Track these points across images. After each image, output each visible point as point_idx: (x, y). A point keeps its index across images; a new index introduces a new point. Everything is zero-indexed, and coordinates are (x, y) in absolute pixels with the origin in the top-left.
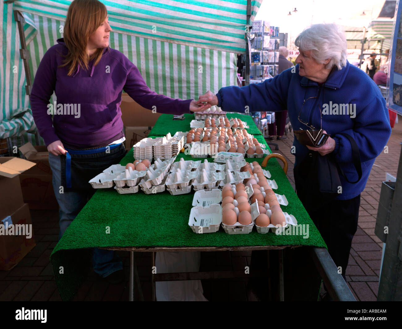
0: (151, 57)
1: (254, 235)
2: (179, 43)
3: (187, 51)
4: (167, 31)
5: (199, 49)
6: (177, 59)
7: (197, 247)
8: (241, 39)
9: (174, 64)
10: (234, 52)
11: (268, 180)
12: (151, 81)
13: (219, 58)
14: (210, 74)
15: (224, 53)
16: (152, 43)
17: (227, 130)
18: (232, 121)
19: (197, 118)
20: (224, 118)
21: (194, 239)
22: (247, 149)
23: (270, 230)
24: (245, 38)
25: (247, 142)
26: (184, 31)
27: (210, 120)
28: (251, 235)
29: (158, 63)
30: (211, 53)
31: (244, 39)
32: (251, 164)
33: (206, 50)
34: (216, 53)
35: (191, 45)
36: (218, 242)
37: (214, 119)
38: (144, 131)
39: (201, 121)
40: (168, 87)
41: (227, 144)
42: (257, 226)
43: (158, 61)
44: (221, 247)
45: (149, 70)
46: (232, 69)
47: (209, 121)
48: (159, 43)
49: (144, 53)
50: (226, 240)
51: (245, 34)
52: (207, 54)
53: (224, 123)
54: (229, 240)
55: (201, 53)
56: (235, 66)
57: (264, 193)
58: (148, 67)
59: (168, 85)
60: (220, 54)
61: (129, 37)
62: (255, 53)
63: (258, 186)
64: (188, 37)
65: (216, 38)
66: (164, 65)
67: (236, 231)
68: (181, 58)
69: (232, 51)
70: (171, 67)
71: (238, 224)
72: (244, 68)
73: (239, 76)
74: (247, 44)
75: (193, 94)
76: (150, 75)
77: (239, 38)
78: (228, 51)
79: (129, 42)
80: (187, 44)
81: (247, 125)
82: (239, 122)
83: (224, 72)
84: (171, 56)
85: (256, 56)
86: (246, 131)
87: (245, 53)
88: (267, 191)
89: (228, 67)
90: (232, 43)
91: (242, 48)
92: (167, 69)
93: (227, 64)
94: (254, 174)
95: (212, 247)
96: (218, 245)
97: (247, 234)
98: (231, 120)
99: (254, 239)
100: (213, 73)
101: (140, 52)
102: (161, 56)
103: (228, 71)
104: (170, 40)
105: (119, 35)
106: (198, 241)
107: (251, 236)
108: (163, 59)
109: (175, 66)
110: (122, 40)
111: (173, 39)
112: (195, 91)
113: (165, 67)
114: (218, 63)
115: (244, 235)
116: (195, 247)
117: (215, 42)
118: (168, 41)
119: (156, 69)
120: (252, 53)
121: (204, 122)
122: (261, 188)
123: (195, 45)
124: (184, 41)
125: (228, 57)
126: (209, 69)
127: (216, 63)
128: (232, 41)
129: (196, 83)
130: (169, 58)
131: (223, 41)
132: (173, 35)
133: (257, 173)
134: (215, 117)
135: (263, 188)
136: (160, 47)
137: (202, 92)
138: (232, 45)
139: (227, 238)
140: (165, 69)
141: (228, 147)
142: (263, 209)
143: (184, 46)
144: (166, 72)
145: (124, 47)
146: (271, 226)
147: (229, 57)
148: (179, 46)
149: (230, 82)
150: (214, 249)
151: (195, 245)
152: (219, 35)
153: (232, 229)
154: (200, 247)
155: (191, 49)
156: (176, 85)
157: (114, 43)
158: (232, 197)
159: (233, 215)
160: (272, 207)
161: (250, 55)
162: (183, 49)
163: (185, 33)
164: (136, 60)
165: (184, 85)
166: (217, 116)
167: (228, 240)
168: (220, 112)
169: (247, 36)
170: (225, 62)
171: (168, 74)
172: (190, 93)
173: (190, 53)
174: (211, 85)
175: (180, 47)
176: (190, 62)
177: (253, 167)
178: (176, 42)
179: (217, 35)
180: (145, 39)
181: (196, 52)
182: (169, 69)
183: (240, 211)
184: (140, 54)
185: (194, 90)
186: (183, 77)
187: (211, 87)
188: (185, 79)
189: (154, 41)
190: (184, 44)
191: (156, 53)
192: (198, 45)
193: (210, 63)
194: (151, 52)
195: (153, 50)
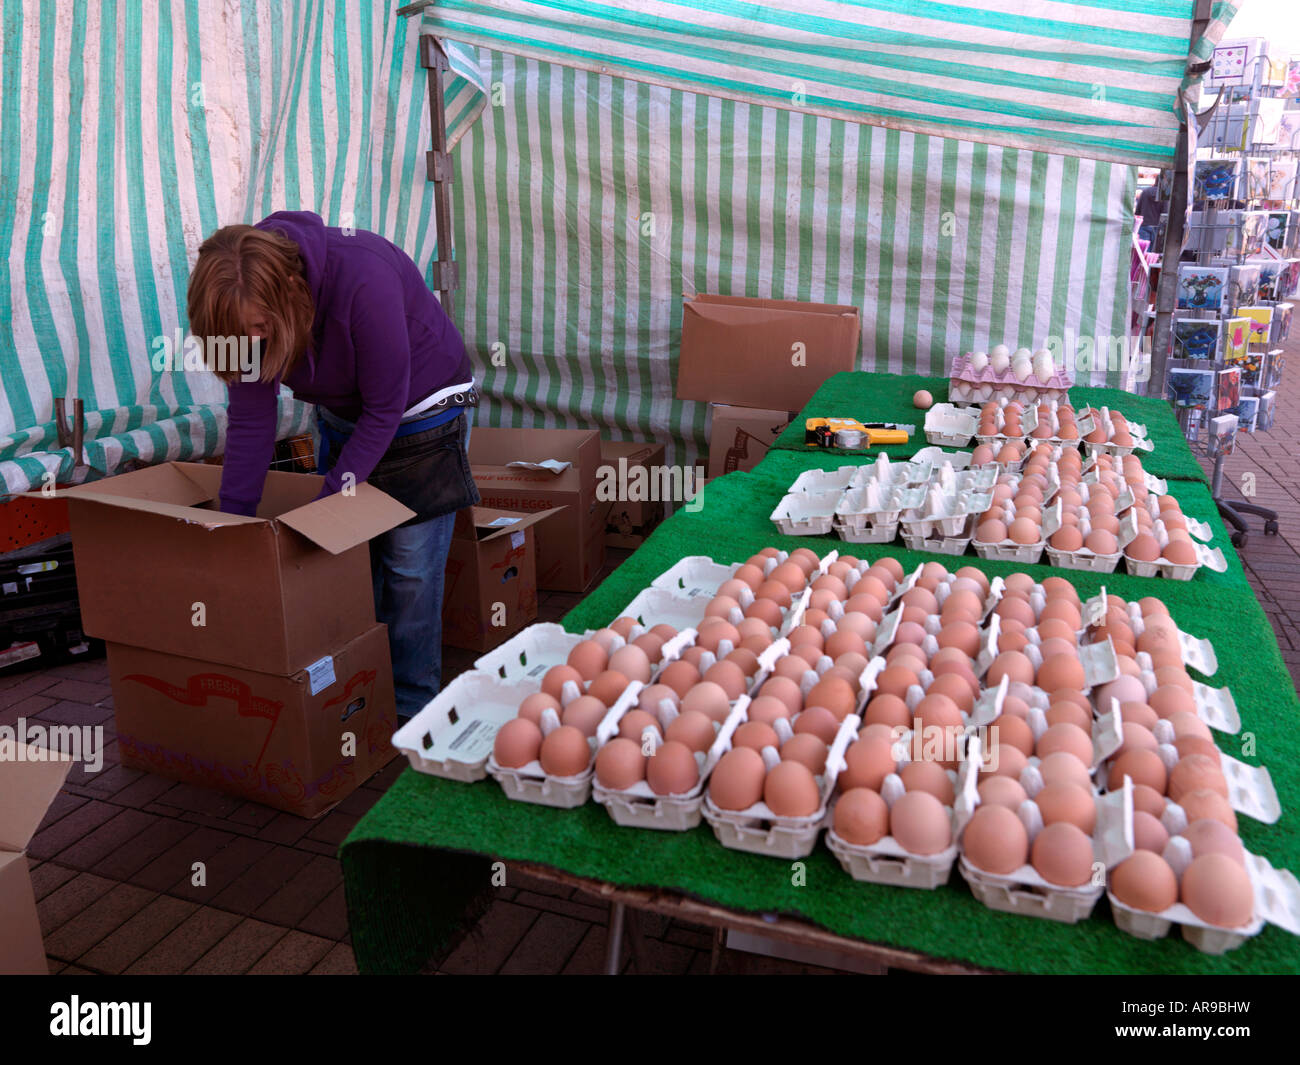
0: (822, 180)
1: (1097, 937)
2: (921, 129)
3: (951, 159)
4: (882, 88)
5: (995, 152)
6: (910, 185)
7: (844, 936)
8: (1161, 112)
9: (899, 203)
10: (1128, 160)
11: (1197, 685)
12: (814, 260)
13: (1065, 181)
14: (1028, 239)
15: (1088, 165)
16: (829, 130)
17: (1058, 452)
18: (1087, 417)
19: (955, 395)
20: (1055, 405)
21: (838, 899)
22: (1128, 539)
23: (1176, 929)
24: (1176, 107)
25: (1133, 510)
26: (941, 87)
27: (1001, 411)
28: (1081, 932)
29: (844, 197)
30: (1040, 164)
31: (1172, 110)
32: (1135, 606)
33: (1020, 152)
34: (1055, 167)
35: (962, 135)
36: (934, 937)
37: (1017, 406)
38: (774, 427)
39: (969, 408)
40: (872, 282)
41: (1050, 509)
42: (1113, 899)
43: (845, 191)
44: (940, 961)
45: (810, 219)
46: (1112, 222)
47: (997, 412)
48: (852, 132)
49: (800, 164)
50: (969, 931)
51: (1176, 94)
52: (1024, 166)
53: (1052, 422)
54: (981, 936)
55: (999, 165)
56: (1128, 213)
57: (1171, 750)
58: (811, 210)
59: (872, 272)
60: (1071, 166)
61: (756, 112)
62: (1214, 163)
63: (1151, 713)
64: (955, 109)
65: (1058, 108)
66: (862, 204)
67: (1015, 902)
68: (925, 179)
69: (1118, 158)
70: (889, 212)
71: (1029, 876)
72: (1162, 220)
73: (1143, 248)
74: (1184, 129)
75: (956, 308)
76: (814, 238)
77: (1153, 106)
78: (1103, 155)
79: (755, 128)
80: (949, 133)
81: (1145, 439)
82: (1114, 423)
83: (1082, 234)
84: (891, 176)
85: (1215, 177)
86: (1136, 462)
87: (1172, 164)
88: (1185, 743)
89: (1100, 214)
90: (1121, 128)
91: (1163, 144)
92: (874, 218)
93: (1095, 203)
94: (1141, 654)
95: (906, 949)
96: (929, 947)
97: (1065, 925)
98: (1083, 412)
99: (1092, 953)
100: (1040, 235)
101: (786, 160)
102: (855, 177)
103: (1099, 228)
104: (888, 118)
105: (724, 106)
106: (854, 913)
107: (1082, 939)
108: (863, 184)
109: (903, 208)
110: (731, 121)
111: (901, 116)
112: (965, 298)
113: (867, 211)
114: (1063, 199)
115: (1052, 926)
116: (834, 933)
117: (1053, 122)
118: (883, 123)
119: (834, 218)
120: (1199, 164)
121: (978, 412)
122: (1161, 726)
123: (977, 136)
124: (940, 122)
125: (1101, 181)
126: (1027, 220)
127: (1052, 201)
128: (1120, 119)
129: (972, 269)
130: (882, 183)
131: (1089, 121)
132: (901, 99)
133: (1153, 653)
134: (1024, 398)
135: (1167, 725)
136: (857, 143)
137: (990, 301)
138: (1122, 134)
139: (974, 925)
140: (866, 220)
141: (1050, 523)
142: (1156, 827)
143: (941, 141)
144: (869, 229)
145: (736, 145)
146: (1181, 914)
147: (1108, 180)
148: (921, 140)
149: (1099, 271)
150: (910, 961)
151: (837, 925)
152: (1075, 99)
153: (1002, 890)
154: (853, 938)
155: (966, 149)
156: (900, 273)
157: (706, 130)
158: (1020, 749)
159: (1012, 833)
160: (1197, 828)
161: (1191, 168)
162: (936, 150)
163: (944, 91)
164: (773, 187)
165: (928, 275)
166: (1033, 394)
167: (975, 934)
168: (1045, 380)
169: (1186, 101)
170: (1090, 197)
171: (874, 237)
172: (945, 305)
173: (960, 165)
174: (1026, 278)
175: (926, 142)
176: (957, 198)
177: (1139, 623)
178: (909, 127)
179: (1062, 97)
180: (780, 110)
181: (980, 162)
182: (879, 219)
183: (1047, 820)
184: (786, 166)
185: (962, 294)
186: (928, 249)
187: (1025, 287)
188: (934, 255)
189: (838, 125)
190: (938, 131)
191: (840, 166)
192: (990, 137)
193: (1032, 200)
194: (823, 161)
195: (832, 155)
